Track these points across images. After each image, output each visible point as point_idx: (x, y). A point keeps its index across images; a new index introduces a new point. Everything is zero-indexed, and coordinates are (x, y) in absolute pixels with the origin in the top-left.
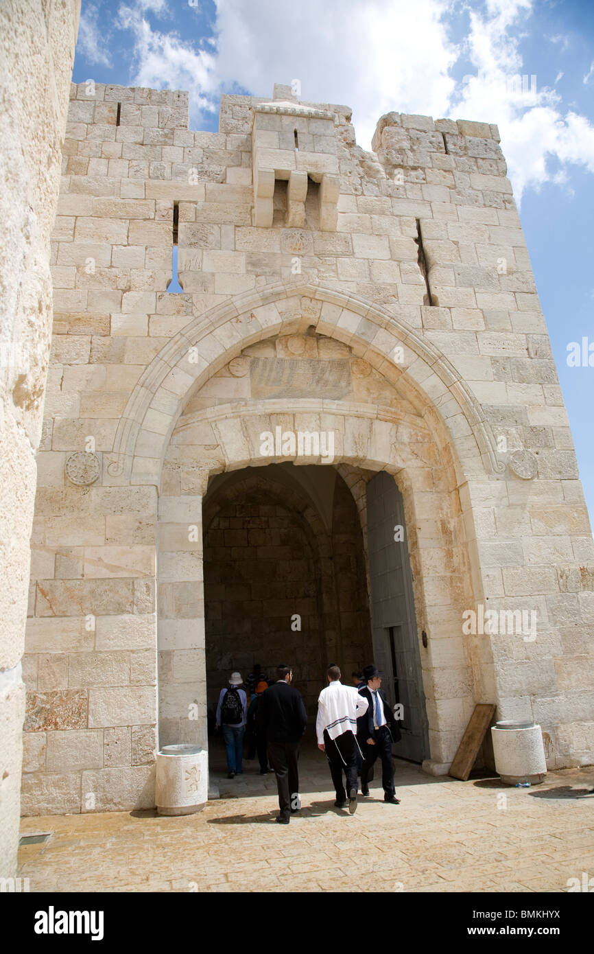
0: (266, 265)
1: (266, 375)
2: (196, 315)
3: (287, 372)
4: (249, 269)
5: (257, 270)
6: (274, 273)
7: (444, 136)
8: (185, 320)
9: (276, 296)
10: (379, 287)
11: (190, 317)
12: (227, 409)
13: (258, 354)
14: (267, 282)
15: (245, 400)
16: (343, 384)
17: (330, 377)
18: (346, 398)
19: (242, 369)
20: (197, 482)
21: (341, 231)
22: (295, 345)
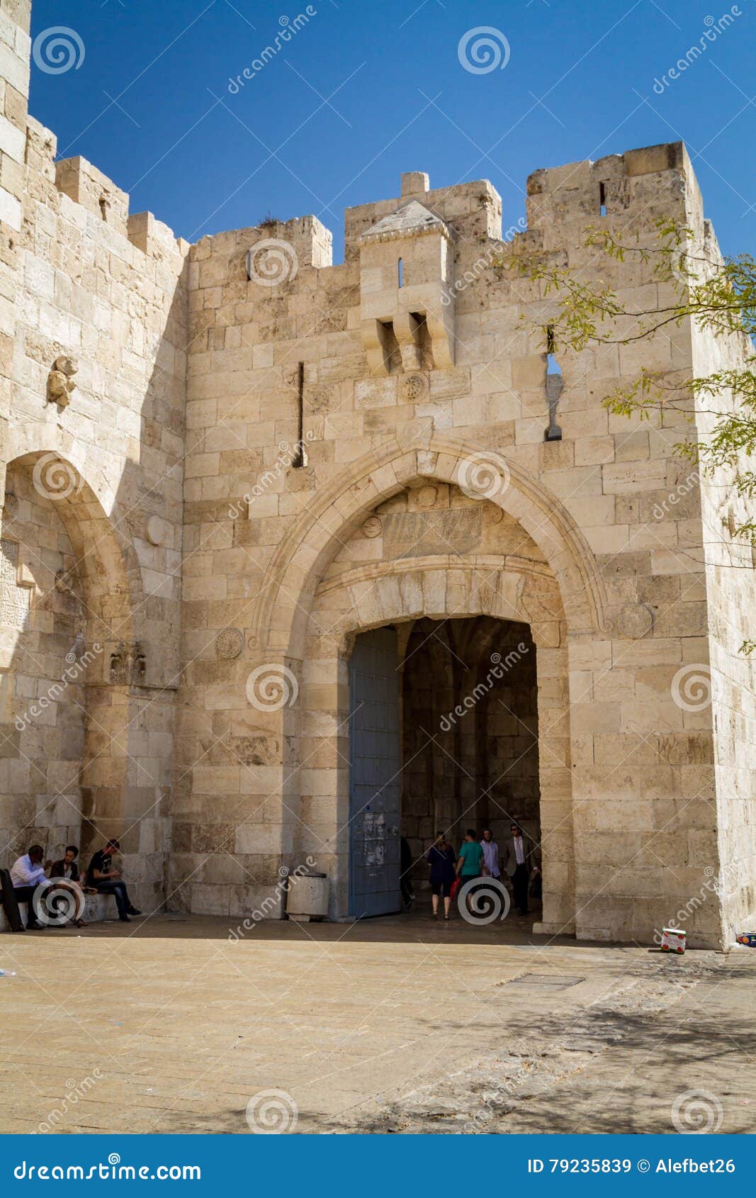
0: (383, 422)
1: (398, 532)
2: (318, 489)
3: (419, 526)
4: (367, 429)
5: (373, 429)
6: (389, 432)
7: (602, 186)
8: (309, 495)
9: (392, 456)
10: (495, 428)
11: (313, 492)
12: (360, 573)
13: (390, 511)
14: (382, 443)
15: (377, 563)
16: (474, 534)
17: (461, 527)
18: (476, 550)
19: (375, 529)
20: (332, 645)
21: (460, 363)
22: (427, 496)
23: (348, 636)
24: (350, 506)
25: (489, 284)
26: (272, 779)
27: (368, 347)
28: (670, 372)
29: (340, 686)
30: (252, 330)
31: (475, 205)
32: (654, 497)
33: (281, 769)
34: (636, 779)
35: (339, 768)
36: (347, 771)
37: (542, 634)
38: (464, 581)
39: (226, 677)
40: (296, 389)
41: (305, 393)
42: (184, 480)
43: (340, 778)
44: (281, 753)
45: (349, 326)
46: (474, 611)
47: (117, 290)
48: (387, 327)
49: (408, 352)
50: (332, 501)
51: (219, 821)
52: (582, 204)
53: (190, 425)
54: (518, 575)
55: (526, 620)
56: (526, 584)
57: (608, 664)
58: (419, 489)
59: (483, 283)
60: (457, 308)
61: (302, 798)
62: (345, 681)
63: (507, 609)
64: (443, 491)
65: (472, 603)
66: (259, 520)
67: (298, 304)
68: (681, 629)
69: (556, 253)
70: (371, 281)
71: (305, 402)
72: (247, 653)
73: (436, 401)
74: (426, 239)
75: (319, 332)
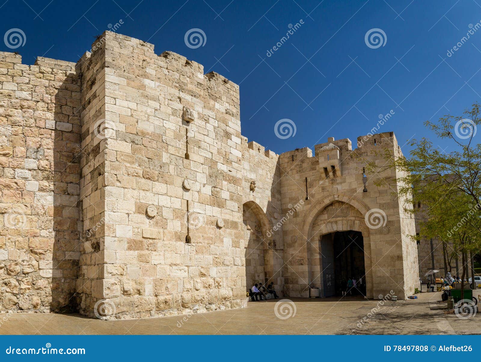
0: (326, 189)
1: (331, 213)
3: (335, 211)
4: (322, 191)
5: (324, 191)
6: (327, 191)
7: (375, 140)
8: (310, 206)
9: (328, 196)
10: (352, 189)
11: (311, 205)
12: (322, 222)
13: (329, 208)
14: (326, 193)
15: (326, 220)
16: (348, 212)
17: (345, 211)
18: (349, 216)
19: (325, 212)
20: (317, 238)
21: (343, 176)
22: (337, 205)
23: (320, 236)
24: (319, 208)
25: (349, 159)
26: (305, 268)
27: (322, 173)
28: (391, 177)
29: (319, 247)
30: (294, 171)
31: (345, 143)
32: (388, 204)
33: (307, 266)
34: (386, 266)
35: (320, 265)
36: (322, 266)
37: (365, 234)
38: (346, 223)
39: (294, 246)
40: (305, 183)
41: (307, 184)
42: (281, 204)
43: (320, 267)
44: (307, 262)
45: (317, 169)
46: (349, 229)
47: (263, 166)
48: (326, 169)
49: (331, 174)
50: (315, 207)
51: (294, 278)
52: (370, 143)
53: (282, 192)
54: (358, 221)
55: (361, 231)
56: (360, 223)
57: (379, 240)
58: (335, 203)
59: (348, 159)
60: (342, 164)
61: (312, 272)
62: (320, 246)
63: (356, 229)
64: (341, 203)
65: (348, 228)
66: (299, 212)
67: (305, 165)
68: (395, 232)
69: (364, 153)
70: (321, 160)
71: (308, 186)
72: (298, 241)
73: (338, 184)
74: (334, 150)
75: (310, 171)
